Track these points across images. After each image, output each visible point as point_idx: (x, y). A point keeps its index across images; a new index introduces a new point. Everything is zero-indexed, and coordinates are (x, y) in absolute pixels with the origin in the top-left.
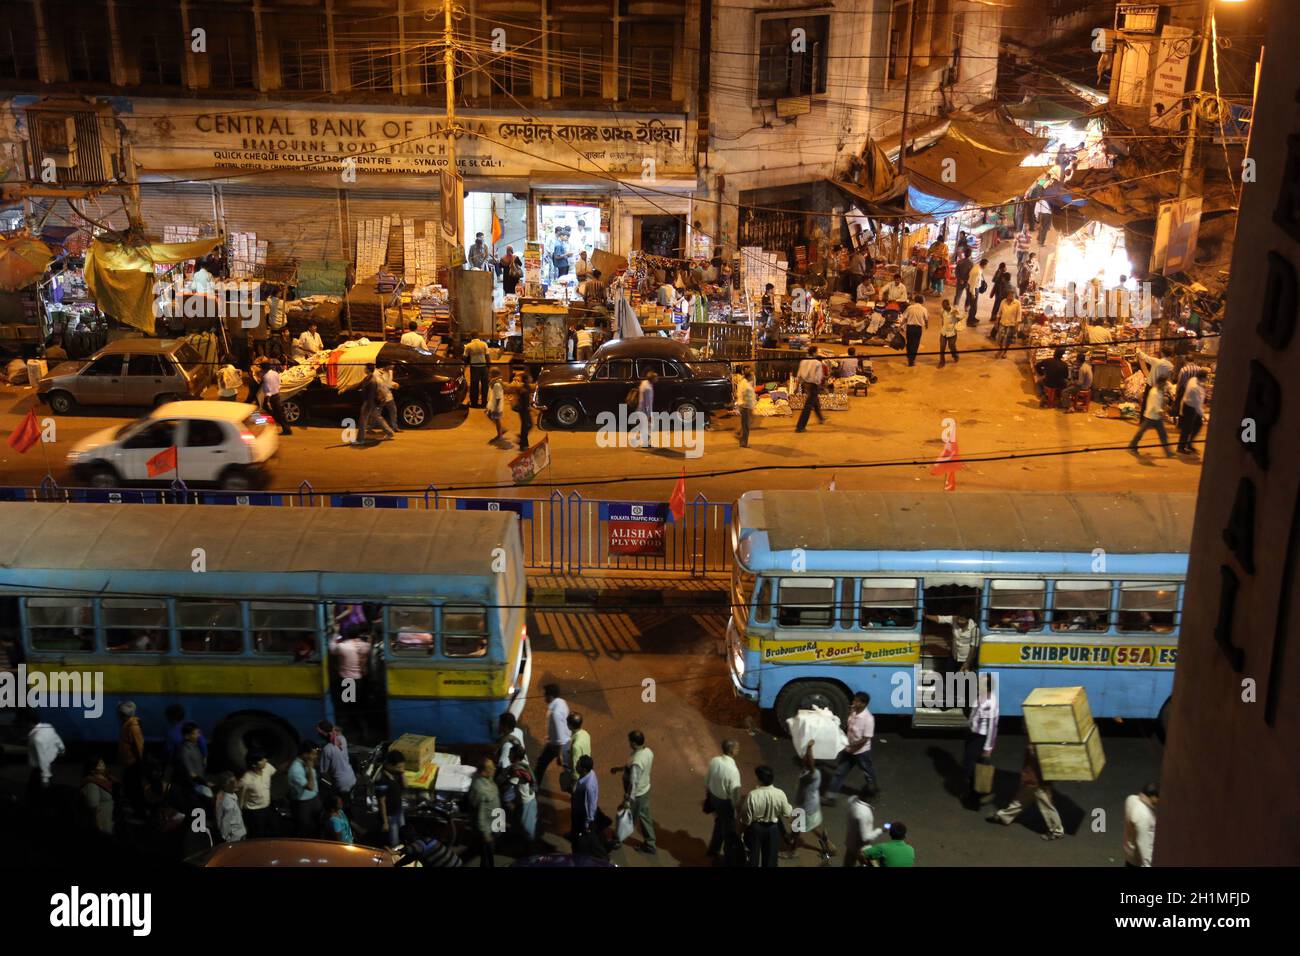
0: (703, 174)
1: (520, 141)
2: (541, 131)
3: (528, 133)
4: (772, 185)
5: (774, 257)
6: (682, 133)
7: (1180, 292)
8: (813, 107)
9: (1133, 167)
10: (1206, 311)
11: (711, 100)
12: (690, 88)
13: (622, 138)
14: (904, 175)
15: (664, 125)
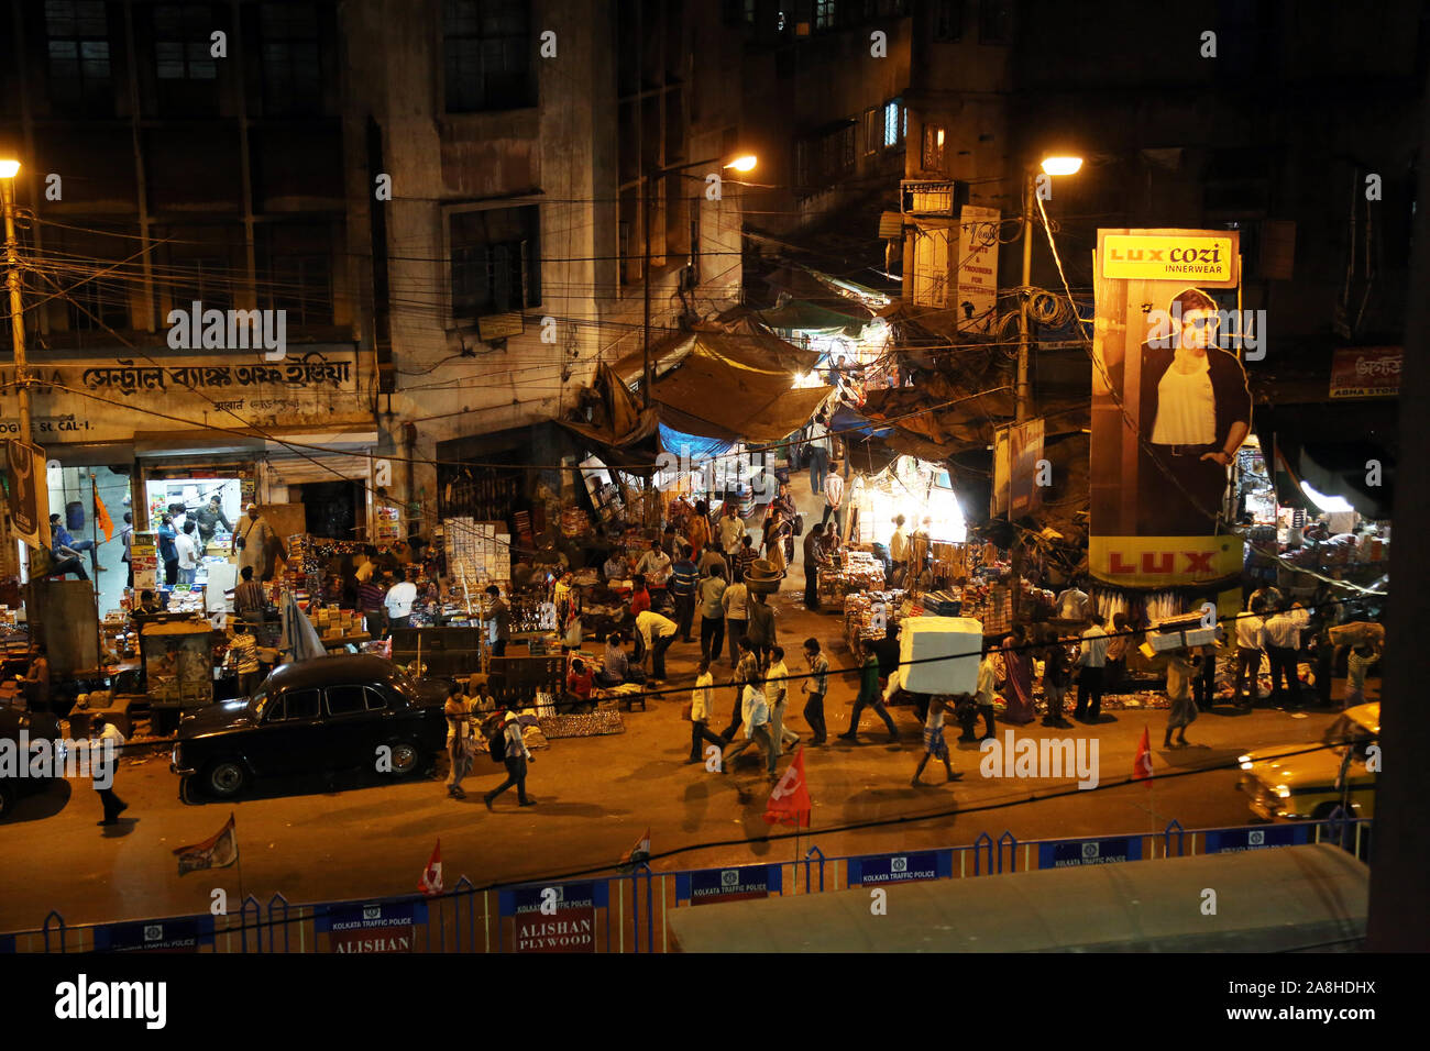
0: (384, 423)
1: (117, 392)
2: (147, 376)
3: (128, 380)
4: (479, 432)
5: (490, 529)
6: (352, 369)
7: (1030, 540)
8: (527, 326)
9: (942, 384)
10: (1064, 563)
11: (392, 322)
12: (359, 307)
13: (266, 380)
14: (652, 407)
15: (325, 359)
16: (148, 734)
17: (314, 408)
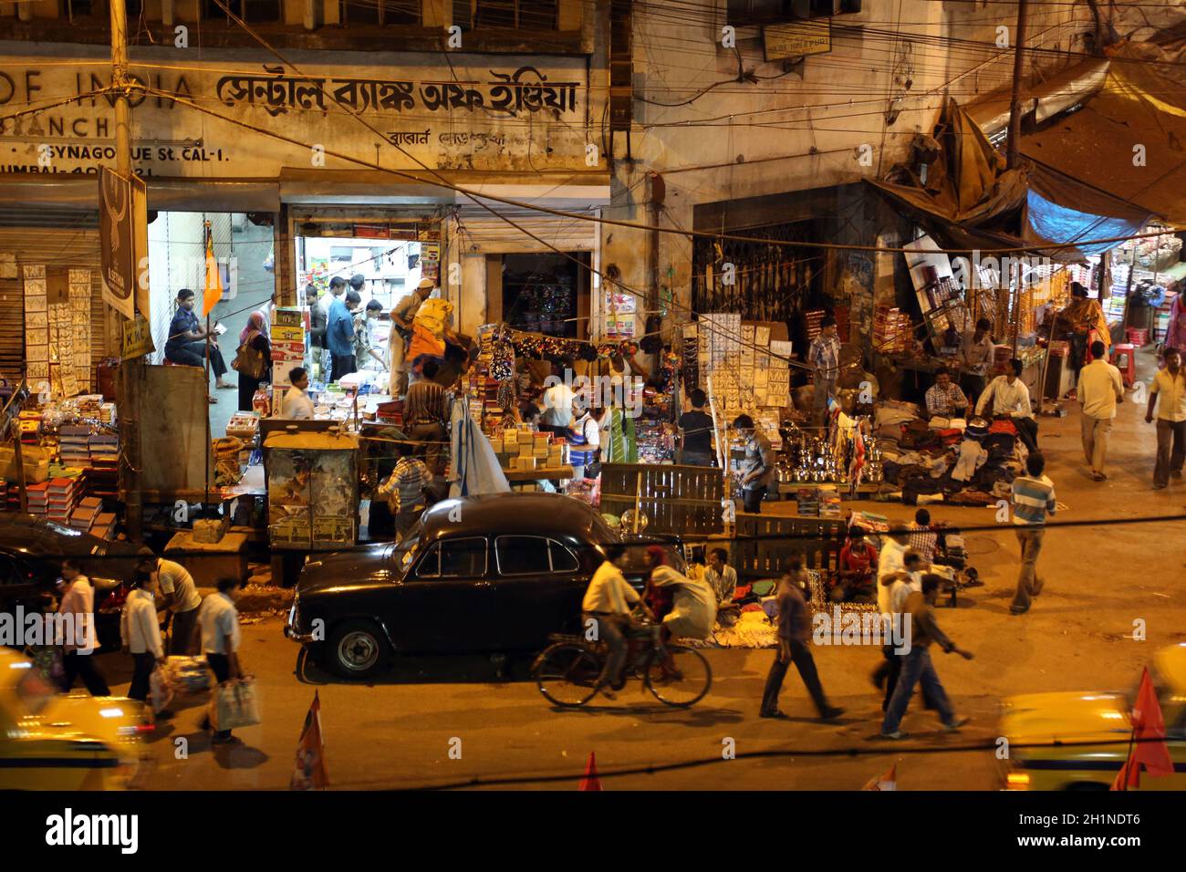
0: (622, 173)
1: (262, 110)
2: (302, 91)
3: (276, 95)
4: (759, 192)
5: (763, 334)
6: (580, 93)
8: (836, 41)
11: (636, 30)
12: (593, 5)
13: (462, 104)
14: (1017, 169)
15: (545, 78)
16: (268, 584)
17: (525, 148)
